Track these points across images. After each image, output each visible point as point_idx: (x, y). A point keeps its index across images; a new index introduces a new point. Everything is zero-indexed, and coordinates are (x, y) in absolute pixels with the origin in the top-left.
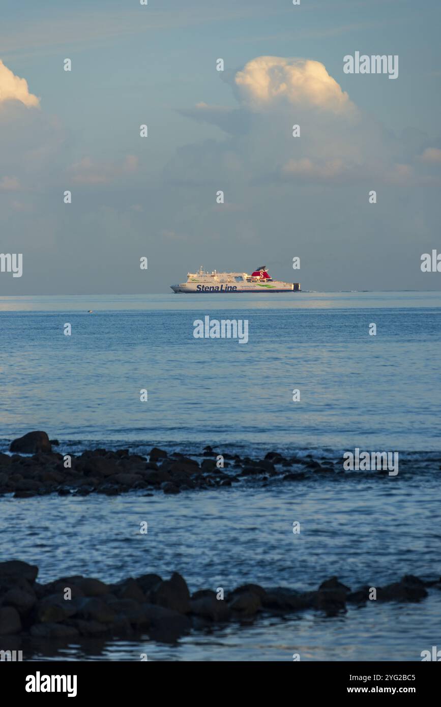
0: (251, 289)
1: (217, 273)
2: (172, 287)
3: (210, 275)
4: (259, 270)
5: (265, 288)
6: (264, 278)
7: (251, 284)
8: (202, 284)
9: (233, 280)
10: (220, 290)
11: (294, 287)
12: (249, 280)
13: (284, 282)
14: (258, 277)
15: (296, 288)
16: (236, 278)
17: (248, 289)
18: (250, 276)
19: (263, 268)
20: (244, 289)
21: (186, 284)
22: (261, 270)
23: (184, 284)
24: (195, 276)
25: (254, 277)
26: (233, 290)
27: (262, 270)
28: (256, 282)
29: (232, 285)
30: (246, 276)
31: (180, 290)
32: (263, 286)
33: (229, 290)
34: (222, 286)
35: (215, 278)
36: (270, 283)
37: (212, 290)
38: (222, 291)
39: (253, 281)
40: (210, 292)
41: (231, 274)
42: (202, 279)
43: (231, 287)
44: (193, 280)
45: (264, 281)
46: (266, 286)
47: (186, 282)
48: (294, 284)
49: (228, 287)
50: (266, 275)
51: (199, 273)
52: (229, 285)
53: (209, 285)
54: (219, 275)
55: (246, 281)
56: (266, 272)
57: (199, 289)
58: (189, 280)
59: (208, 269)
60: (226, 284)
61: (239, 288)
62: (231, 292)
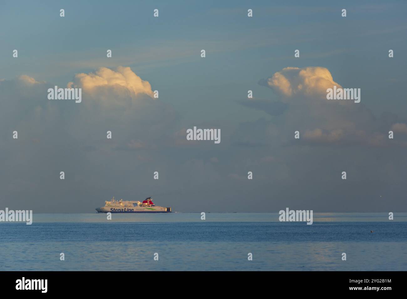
0: (142, 210)
1: (123, 201)
2: (96, 209)
3: (118, 202)
4: (147, 199)
5: (150, 210)
6: (149, 204)
7: (143, 208)
8: (113, 208)
9: (132, 205)
10: (124, 211)
11: (167, 209)
12: (141, 205)
13: (162, 207)
14: (146, 204)
15: (168, 210)
16: (134, 204)
17: (140, 211)
18: (141, 203)
19: (149, 198)
20: (138, 211)
21: (105, 207)
22: (147, 200)
23: (103, 207)
24: (110, 202)
25: (144, 204)
26: (131, 211)
27: (149, 200)
28: (145, 206)
29: (131, 208)
30: (139, 203)
31: (101, 211)
32: (149, 209)
33: (129, 211)
34: (125, 209)
35: (121, 204)
36: (153, 207)
37: (119, 211)
38: (125, 212)
39: (143, 206)
40: (118, 212)
41: (131, 202)
42: (114, 205)
43: (130, 209)
44: (109, 204)
45: (150, 206)
46: (151, 209)
47: (104, 206)
48: (167, 208)
49: (129, 210)
50: (151, 203)
51: (112, 201)
52: (129, 208)
53: (118, 208)
54: (124, 202)
55: (139, 206)
56: (151, 201)
57: (112, 211)
58: (106, 205)
59: (118, 199)
60: (127, 207)
61: (135, 210)
62: (130, 212)
